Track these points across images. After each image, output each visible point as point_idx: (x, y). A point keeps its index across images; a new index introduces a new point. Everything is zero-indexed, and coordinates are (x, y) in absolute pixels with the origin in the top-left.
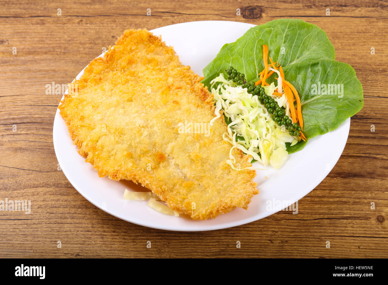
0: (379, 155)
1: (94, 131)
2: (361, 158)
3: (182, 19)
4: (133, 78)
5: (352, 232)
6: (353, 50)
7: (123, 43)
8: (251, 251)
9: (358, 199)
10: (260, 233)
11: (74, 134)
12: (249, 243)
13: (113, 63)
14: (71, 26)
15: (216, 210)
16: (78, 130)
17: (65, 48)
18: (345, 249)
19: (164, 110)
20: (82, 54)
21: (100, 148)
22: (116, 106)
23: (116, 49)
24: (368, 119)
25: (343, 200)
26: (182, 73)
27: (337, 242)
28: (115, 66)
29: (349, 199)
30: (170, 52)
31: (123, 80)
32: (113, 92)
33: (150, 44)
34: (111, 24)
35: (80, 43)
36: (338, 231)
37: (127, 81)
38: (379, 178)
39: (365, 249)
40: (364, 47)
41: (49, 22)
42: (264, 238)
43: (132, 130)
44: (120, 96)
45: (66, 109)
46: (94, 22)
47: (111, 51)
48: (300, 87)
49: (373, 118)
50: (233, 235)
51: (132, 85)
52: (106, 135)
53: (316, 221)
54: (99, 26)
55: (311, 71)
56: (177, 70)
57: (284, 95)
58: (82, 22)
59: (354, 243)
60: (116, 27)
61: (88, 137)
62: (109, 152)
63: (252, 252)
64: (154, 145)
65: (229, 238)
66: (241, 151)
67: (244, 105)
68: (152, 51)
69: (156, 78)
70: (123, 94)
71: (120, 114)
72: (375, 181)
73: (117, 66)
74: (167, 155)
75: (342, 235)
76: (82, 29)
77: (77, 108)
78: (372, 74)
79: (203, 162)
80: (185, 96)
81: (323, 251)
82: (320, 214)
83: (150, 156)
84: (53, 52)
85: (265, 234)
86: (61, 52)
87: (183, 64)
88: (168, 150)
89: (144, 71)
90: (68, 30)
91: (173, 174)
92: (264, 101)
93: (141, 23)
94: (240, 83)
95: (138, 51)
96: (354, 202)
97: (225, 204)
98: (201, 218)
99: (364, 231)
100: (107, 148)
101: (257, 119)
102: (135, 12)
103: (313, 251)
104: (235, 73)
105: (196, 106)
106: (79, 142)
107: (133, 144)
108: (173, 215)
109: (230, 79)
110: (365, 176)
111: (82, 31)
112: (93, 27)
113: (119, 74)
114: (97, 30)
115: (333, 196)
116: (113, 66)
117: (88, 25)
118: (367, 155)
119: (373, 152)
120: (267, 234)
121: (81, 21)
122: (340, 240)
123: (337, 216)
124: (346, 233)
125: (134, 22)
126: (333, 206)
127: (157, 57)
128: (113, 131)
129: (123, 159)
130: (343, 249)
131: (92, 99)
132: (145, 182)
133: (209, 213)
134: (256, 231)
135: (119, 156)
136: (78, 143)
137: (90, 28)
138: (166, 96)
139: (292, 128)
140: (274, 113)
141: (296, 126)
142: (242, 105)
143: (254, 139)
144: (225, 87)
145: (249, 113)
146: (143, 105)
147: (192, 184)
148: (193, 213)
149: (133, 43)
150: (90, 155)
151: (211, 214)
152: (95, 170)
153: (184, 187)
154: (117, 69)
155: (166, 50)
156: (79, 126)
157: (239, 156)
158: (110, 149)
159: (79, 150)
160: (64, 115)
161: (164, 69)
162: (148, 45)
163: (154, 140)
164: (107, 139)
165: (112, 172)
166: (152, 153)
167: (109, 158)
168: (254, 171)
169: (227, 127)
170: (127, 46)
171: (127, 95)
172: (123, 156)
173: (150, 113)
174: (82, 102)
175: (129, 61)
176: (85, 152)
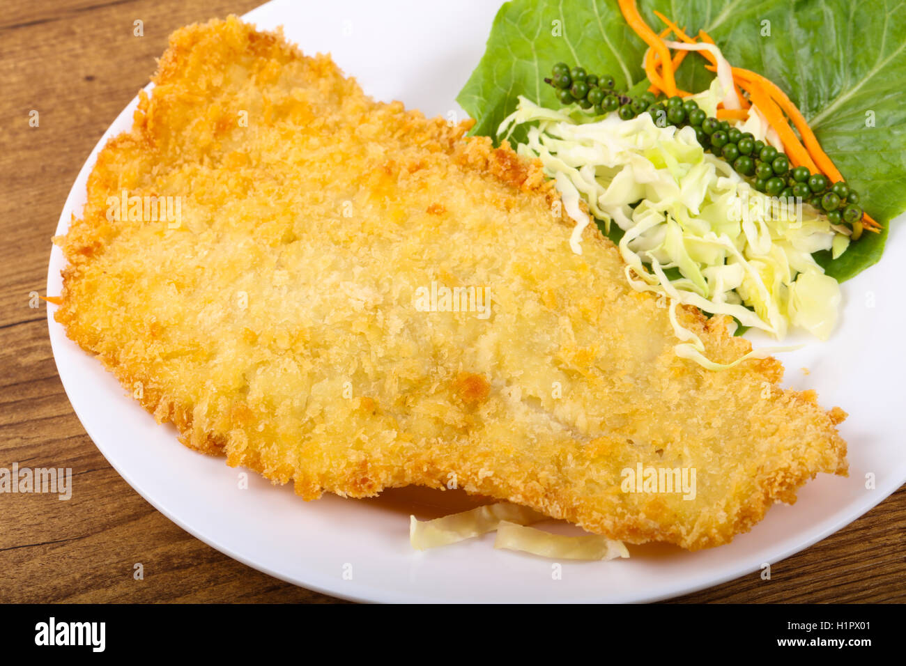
1: (218, 360)
4: (258, 172)
7: (178, 74)
10: (867, 545)
11: (150, 386)
13: (166, 143)
15: (763, 498)
16: (160, 371)
19: (413, 243)
20: (14, 150)
21: (263, 410)
22: (256, 266)
23: (166, 97)
26: (395, 125)
28: (178, 151)
30: (322, 68)
31: (232, 182)
32: (217, 226)
33: (261, 58)
34: (63, 43)
37: (246, 186)
42: (888, 558)
43: (347, 325)
44: (252, 232)
45: (85, 317)
46: (6, 50)
47: (151, 106)
48: (784, 78)
50: (786, 575)
51: (269, 193)
52: (263, 363)
54: (29, 59)
55: (800, 24)
56: (379, 119)
57: (752, 112)
60: (84, 48)
61: (208, 383)
62: (300, 413)
64: (435, 356)
66: (697, 310)
67: (660, 166)
68: (274, 81)
69: (331, 155)
70: (257, 225)
71: (280, 289)
73: (181, 149)
74: (488, 378)
77: (121, 304)
79: (607, 370)
80: (451, 184)
83: (437, 393)
85: (885, 545)
87: (377, 100)
88: (484, 360)
89: (276, 143)
91: (532, 431)
92: (714, 140)
94: (609, 104)
95: (231, 88)
97: (782, 474)
98: (719, 538)
100: (288, 402)
101: (707, 202)
104: (581, 79)
105: (502, 205)
106: (176, 409)
107: (368, 369)
108: (599, 560)
109: (568, 101)
112: (12, 66)
113: (204, 170)
114: (29, 71)
116: (170, 154)
120: (889, 542)
127: (298, 93)
128: (284, 344)
129: (354, 424)
131: (163, 265)
132: (476, 474)
133: (738, 515)
134: (851, 543)
135: (338, 417)
136: (171, 413)
138: (393, 199)
139: (835, 200)
140: (760, 168)
141: (844, 189)
142: (651, 167)
143: (716, 264)
144: (552, 132)
145: (680, 186)
146: (337, 243)
147: (613, 445)
148: (683, 531)
149: (211, 67)
150: (238, 441)
151: (746, 520)
152: (274, 482)
153: (593, 461)
154: (187, 157)
155: (313, 70)
156: (159, 360)
157: (700, 326)
158: (297, 403)
159: (183, 437)
160: (86, 339)
161: (337, 124)
162: (257, 65)
163: (428, 338)
164: (272, 374)
165: (344, 474)
166: (441, 381)
167: (305, 432)
168: (771, 360)
169: (619, 251)
170: (195, 81)
171: (274, 222)
172: (353, 413)
173: (372, 260)
174: (131, 282)
175: (219, 124)
176: (209, 436)
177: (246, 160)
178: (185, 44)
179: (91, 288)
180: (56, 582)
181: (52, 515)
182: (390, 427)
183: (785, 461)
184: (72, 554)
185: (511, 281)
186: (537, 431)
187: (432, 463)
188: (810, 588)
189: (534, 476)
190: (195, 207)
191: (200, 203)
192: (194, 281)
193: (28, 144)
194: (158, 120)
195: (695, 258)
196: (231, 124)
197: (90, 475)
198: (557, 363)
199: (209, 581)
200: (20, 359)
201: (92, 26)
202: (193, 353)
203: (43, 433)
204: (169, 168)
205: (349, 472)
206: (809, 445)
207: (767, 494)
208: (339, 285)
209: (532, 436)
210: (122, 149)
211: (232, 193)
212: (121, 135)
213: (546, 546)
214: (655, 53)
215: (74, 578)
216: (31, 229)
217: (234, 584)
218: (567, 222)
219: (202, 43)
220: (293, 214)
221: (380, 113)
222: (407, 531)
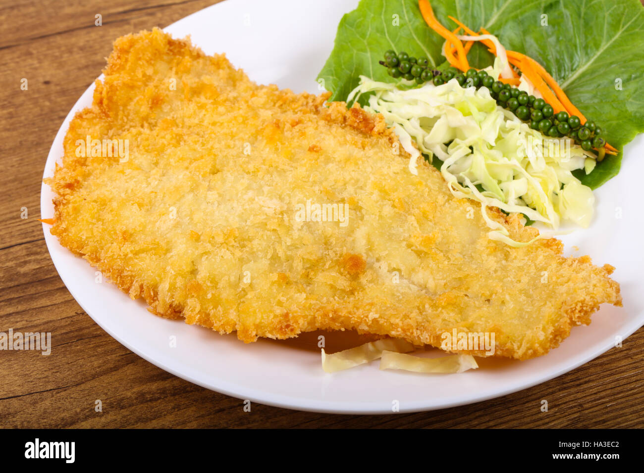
1: (174, 252)
4: (184, 130)
7: (122, 67)
8: (636, 401)
10: (630, 361)
11: (126, 273)
12: (622, 388)
13: (116, 115)
15: (569, 321)
16: (131, 262)
19: (302, 171)
21: (209, 284)
22: (193, 189)
23: (115, 83)
26: (275, 98)
28: (125, 120)
30: (219, 63)
31: (168, 137)
32: (161, 165)
33: (178, 57)
34: (24, 60)
37: (179, 139)
44: (187, 168)
45: (73, 230)
47: (105, 89)
48: (540, 58)
50: (578, 382)
51: (196, 142)
52: (206, 253)
56: (264, 94)
60: (40, 63)
61: (168, 268)
62: (235, 285)
63: (639, 404)
64: (326, 244)
65: (572, 390)
66: (499, 210)
67: (467, 114)
68: (188, 71)
69: (235, 118)
70: (191, 163)
71: (213, 204)
73: (128, 119)
74: (364, 257)
77: (98, 220)
79: (444, 250)
80: (322, 133)
83: (331, 268)
87: (259, 84)
89: (195, 112)
91: (398, 291)
92: (501, 95)
94: (427, 75)
95: (159, 76)
97: (580, 304)
98: (541, 350)
100: (226, 278)
101: (499, 138)
102: (62, 26)
104: (405, 60)
105: (360, 145)
106: (145, 288)
107: (281, 254)
108: (455, 373)
109: (398, 75)
113: (146, 131)
116: (120, 122)
125: (73, 45)
127: (206, 79)
128: (220, 239)
129: (275, 291)
133: (552, 333)
134: (619, 360)
135: (262, 286)
136: (142, 291)
138: (283, 144)
139: (587, 132)
140: (534, 114)
141: (592, 125)
142: (460, 116)
143: (508, 180)
144: (385, 98)
145: (481, 127)
146: (248, 173)
147: (456, 297)
148: (515, 347)
149: (145, 62)
150: (192, 307)
151: (557, 337)
152: (222, 332)
153: (443, 308)
154: (132, 124)
155: (214, 64)
156: (130, 255)
157: (503, 220)
158: (233, 279)
159: (150, 308)
160: (75, 245)
161: (235, 98)
162: (175, 61)
163: (320, 232)
164: (213, 260)
165: (272, 323)
166: (332, 260)
167: (240, 298)
168: (555, 240)
169: (441, 174)
170: (134, 72)
171: (203, 160)
172: (273, 283)
173: (275, 183)
174: (105, 204)
175: (153, 100)
176: (171, 306)
177: (174, 123)
178: (126, 47)
179: (76, 210)
180: (63, 415)
181: (55, 371)
182: (299, 291)
183: (581, 296)
184: (72, 396)
185: (372, 194)
186: (403, 291)
187: (335, 312)
188: (594, 390)
189: (406, 316)
190: (143, 154)
191: (147, 151)
192: (150, 202)
193: (8, 127)
194: (110, 99)
195: (494, 176)
196: (162, 100)
197: (80, 342)
198: (409, 246)
199: (174, 408)
200: (19, 269)
201: (44, 49)
202: (155, 249)
203: (42, 317)
204: (120, 132)
205: (276, 321)
206: (595, 286)
207: (571, 319)
208: (254, 200)
209: (399, 294)
210: (86, 119)
211: (169, 144)
212: (85, 109)
213: (418, 365)
214: (451, 43)
215: (76, 411)
216: (16, 183)
217: (192, 409)
218: (404, 155)
219: (137, 46)
220: (215, 155)
221: (264, 90)
222: (320, 361)
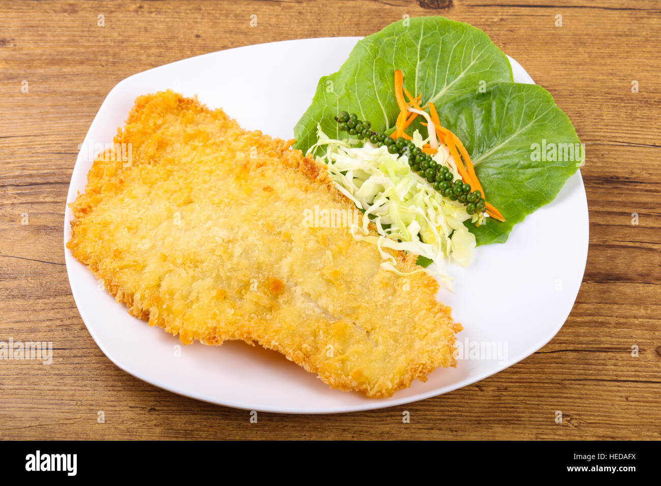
0: (656, 245)
1: (147, 270)
2: (628, 249)
3: (316, 7)
5: (615, 373)
6: (610, 65)
9: (623, 317)
11: (113, 283)
14: (123, 17)
16: (117, 275)
17: (114, 55)
18: (604, 402)
19: (254, 206)
21: (167, 296)
22: (169, 217)
23: (131, 130)
24: (637, 184)
25: (600, 320)
27: (590, 390)
29: (608, 318)
31: (162, 172)
34: (193, 13)
35: (141, 46)
36: (591, 372)
38: (658, 283)
39: (638, 401)
40: (628, 60)
41: (84, 9)
43: (213, 251)
45: (81, 246)
46: (163, 10)
47: (123, 135)
49: (645, 181)
51: (180, 178)
52: (169, 271)
53: (555, 355)
54: (173, 18)
58: (143, 10)
59: (618, 391)
60: (202, 19)
64: (258, 268)
68: (191, 121)
72: (652, 288)
74: (285, 281)
75: (599, 378)
76: (142, 21)
78: (641, 107)
79: (348, 281)
80: (278, 175)
81: (568, 405)
82: (561, 343)
83: (258, 288)
84: (94, 60)
86: (107, 61)
88: (283, 272)
90: (118, 23)
93: (246, 13)
95: (166, 125)
96: (617, 324)
98: (386, 395)
99: (636, 371)
103: (551, 405)
105: (304, 189)
106: (126, 295)
107: (222, 274)
110: (634, 280)
111: (142, 25)
112: (162, 19)
113: (149, 167)
114: (169, 24)
115: (581, 313)
117: (153, 15)
118: (638, 245)
119: (646, 238)
121: (141, 7)
122: (594, 386)
123: (590, 346)
124: (605, 375)
125: (232, 11)
126: (582, 330)
127: (202, 127)
130: (600, 401)
131: (122, 217)
135: (205, 300)
136: (123, 298)
137: (156, 21)
138: (246, 182)
146: (213, 204)
147: (345, 327)
148: (369, 388)
149: (156, 115)
150: (154, 313)
153: (333, 336)
155: (212, 116)
156: (117, 270)
158: (184, 293)
159: (129, 310)
160: (82, 258)
164: (173, 277)
165: (204, 333)
167: (188, 307)
171: (180, 193)
172: (213, 298)
174: (106, 226)
175: (158, 144)
176: (142, 310)
178: (143, 103)
179: (85, 230)
182: (231, 306)
183: (425, 360)
186: (307, 313)
189: (300, 346)
191: (145, 183)
192: (137, 227)
196: (166, 143)
198: (322, 275)
201: (211, 8)
202: (134, 265)
205: (207, 332)
208: (210, 229)
211: (161, 178)
220: (191, 189)
